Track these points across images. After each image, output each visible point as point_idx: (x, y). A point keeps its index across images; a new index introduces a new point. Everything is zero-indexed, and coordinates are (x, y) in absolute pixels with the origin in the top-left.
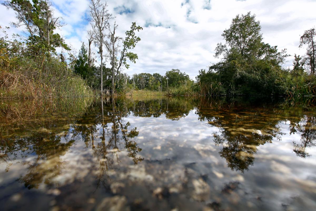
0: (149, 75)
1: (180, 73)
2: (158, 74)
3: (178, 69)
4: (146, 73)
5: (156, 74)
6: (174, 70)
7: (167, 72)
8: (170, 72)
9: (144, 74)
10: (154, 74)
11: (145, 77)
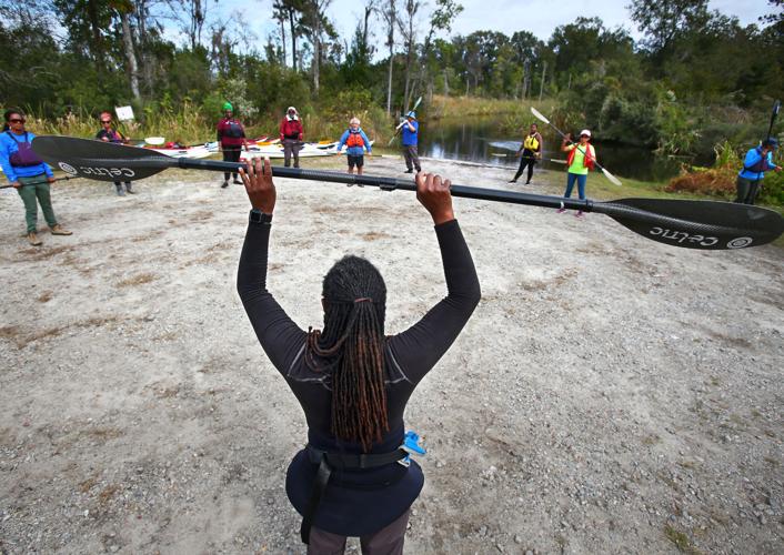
0: (501, 38)
1: (601, 32)
2: (529, 36)
3: (597, 18)
4: (490, 32)
5: (522, 33)
6: (583, 20)
7: (557, 29)
8: (569, 28)
9: (485, 34)
10: (516, 34)
11: (487, 44)
